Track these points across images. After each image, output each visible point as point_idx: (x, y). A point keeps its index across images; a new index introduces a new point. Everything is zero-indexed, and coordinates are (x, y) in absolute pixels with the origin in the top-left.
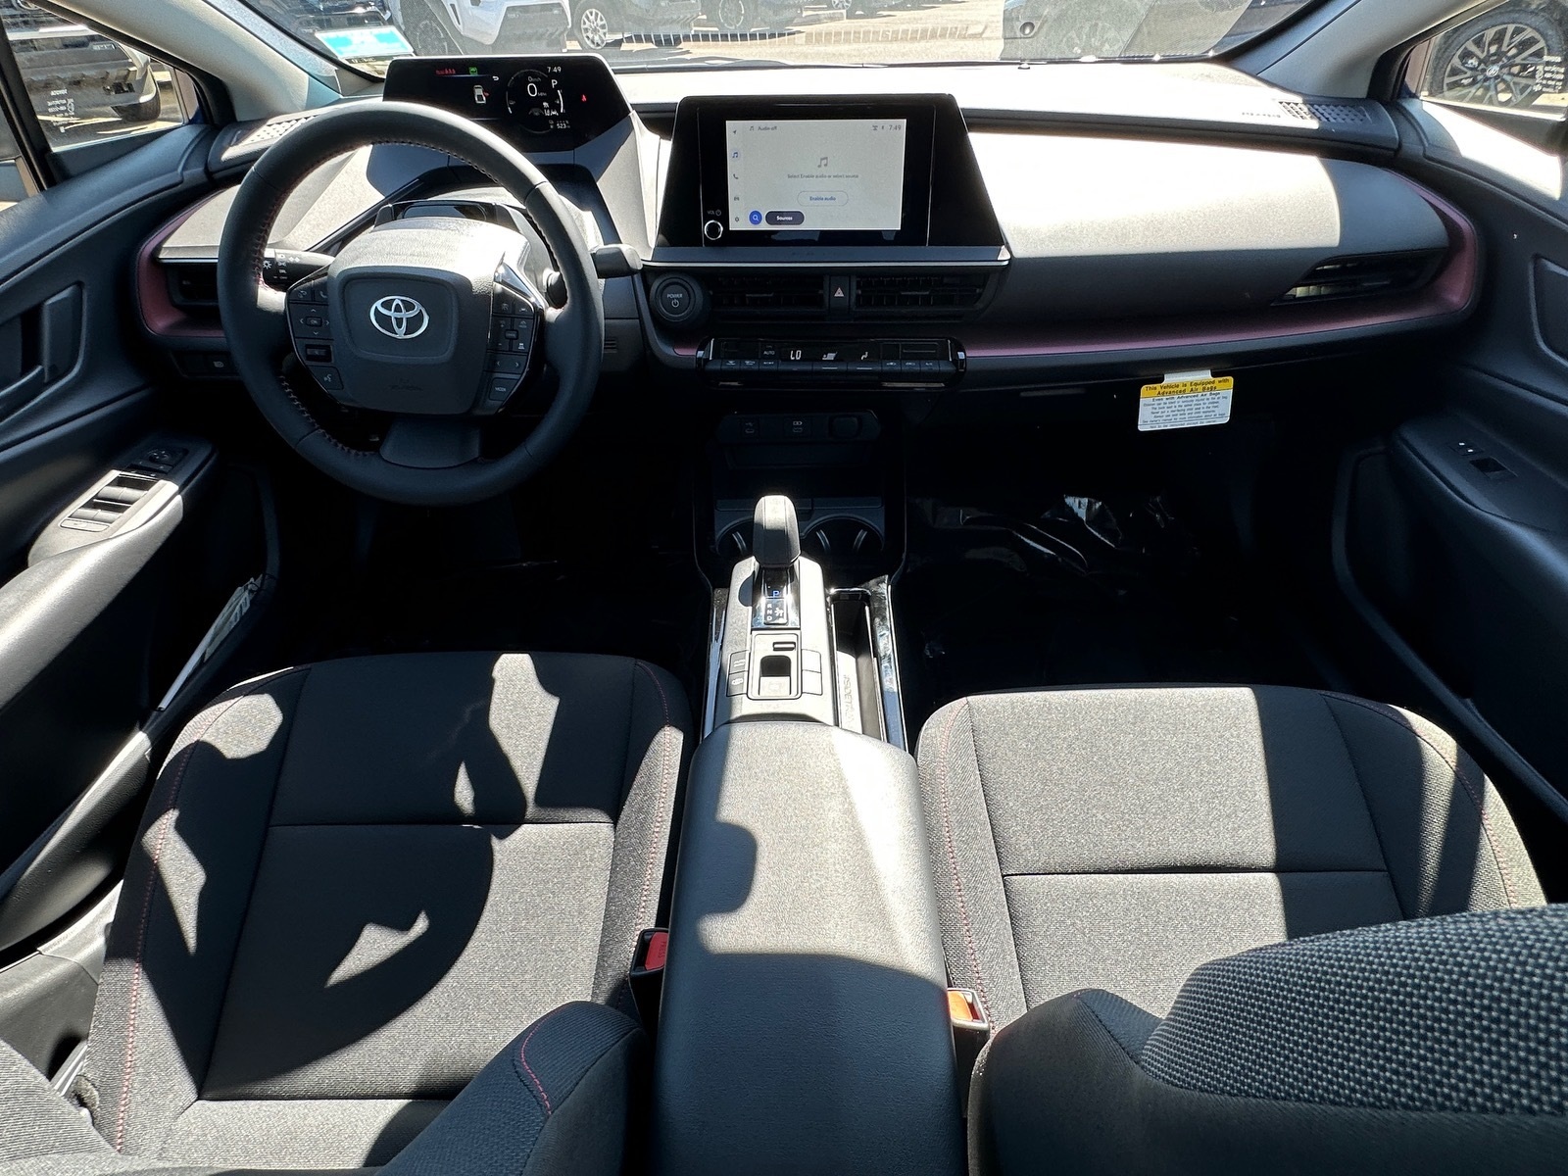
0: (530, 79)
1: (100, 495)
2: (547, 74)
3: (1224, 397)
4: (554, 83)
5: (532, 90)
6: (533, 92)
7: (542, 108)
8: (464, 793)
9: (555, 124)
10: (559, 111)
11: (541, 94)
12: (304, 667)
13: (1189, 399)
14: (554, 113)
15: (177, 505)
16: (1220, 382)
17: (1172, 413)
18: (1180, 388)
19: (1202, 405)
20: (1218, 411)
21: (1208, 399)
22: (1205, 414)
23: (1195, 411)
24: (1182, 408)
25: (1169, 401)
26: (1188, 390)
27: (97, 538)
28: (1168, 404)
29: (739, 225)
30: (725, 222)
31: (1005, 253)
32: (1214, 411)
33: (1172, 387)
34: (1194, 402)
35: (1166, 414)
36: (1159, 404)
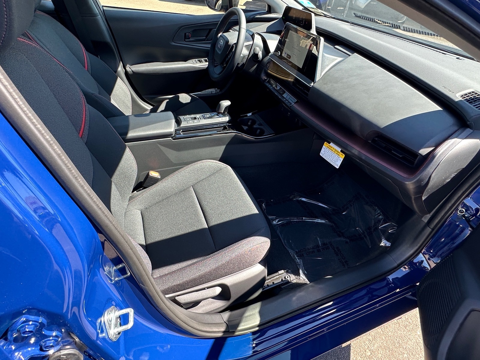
1: (201, 60)
3: (340, 160)
12: (199, 98)
13: (333, 154)
15: (206, 67)
16: (341, 154)
17: (327, 155)
18: (332, 149)
19: (334, 158)
20: (337, 163)
21: (336, 157)
22: (334, 161)
23: (332, 158)
24: (330, 155)
25: (328, 151)
26: (333, 151)
27: (193, 63)
28: (328, 152)
29: (283, 55)
30: (281, 53)
31: (312, 84)
32: (336, 162)
33: (331, 147)
34: (333, 156)
35: (326, 154)
36: (326, 150)
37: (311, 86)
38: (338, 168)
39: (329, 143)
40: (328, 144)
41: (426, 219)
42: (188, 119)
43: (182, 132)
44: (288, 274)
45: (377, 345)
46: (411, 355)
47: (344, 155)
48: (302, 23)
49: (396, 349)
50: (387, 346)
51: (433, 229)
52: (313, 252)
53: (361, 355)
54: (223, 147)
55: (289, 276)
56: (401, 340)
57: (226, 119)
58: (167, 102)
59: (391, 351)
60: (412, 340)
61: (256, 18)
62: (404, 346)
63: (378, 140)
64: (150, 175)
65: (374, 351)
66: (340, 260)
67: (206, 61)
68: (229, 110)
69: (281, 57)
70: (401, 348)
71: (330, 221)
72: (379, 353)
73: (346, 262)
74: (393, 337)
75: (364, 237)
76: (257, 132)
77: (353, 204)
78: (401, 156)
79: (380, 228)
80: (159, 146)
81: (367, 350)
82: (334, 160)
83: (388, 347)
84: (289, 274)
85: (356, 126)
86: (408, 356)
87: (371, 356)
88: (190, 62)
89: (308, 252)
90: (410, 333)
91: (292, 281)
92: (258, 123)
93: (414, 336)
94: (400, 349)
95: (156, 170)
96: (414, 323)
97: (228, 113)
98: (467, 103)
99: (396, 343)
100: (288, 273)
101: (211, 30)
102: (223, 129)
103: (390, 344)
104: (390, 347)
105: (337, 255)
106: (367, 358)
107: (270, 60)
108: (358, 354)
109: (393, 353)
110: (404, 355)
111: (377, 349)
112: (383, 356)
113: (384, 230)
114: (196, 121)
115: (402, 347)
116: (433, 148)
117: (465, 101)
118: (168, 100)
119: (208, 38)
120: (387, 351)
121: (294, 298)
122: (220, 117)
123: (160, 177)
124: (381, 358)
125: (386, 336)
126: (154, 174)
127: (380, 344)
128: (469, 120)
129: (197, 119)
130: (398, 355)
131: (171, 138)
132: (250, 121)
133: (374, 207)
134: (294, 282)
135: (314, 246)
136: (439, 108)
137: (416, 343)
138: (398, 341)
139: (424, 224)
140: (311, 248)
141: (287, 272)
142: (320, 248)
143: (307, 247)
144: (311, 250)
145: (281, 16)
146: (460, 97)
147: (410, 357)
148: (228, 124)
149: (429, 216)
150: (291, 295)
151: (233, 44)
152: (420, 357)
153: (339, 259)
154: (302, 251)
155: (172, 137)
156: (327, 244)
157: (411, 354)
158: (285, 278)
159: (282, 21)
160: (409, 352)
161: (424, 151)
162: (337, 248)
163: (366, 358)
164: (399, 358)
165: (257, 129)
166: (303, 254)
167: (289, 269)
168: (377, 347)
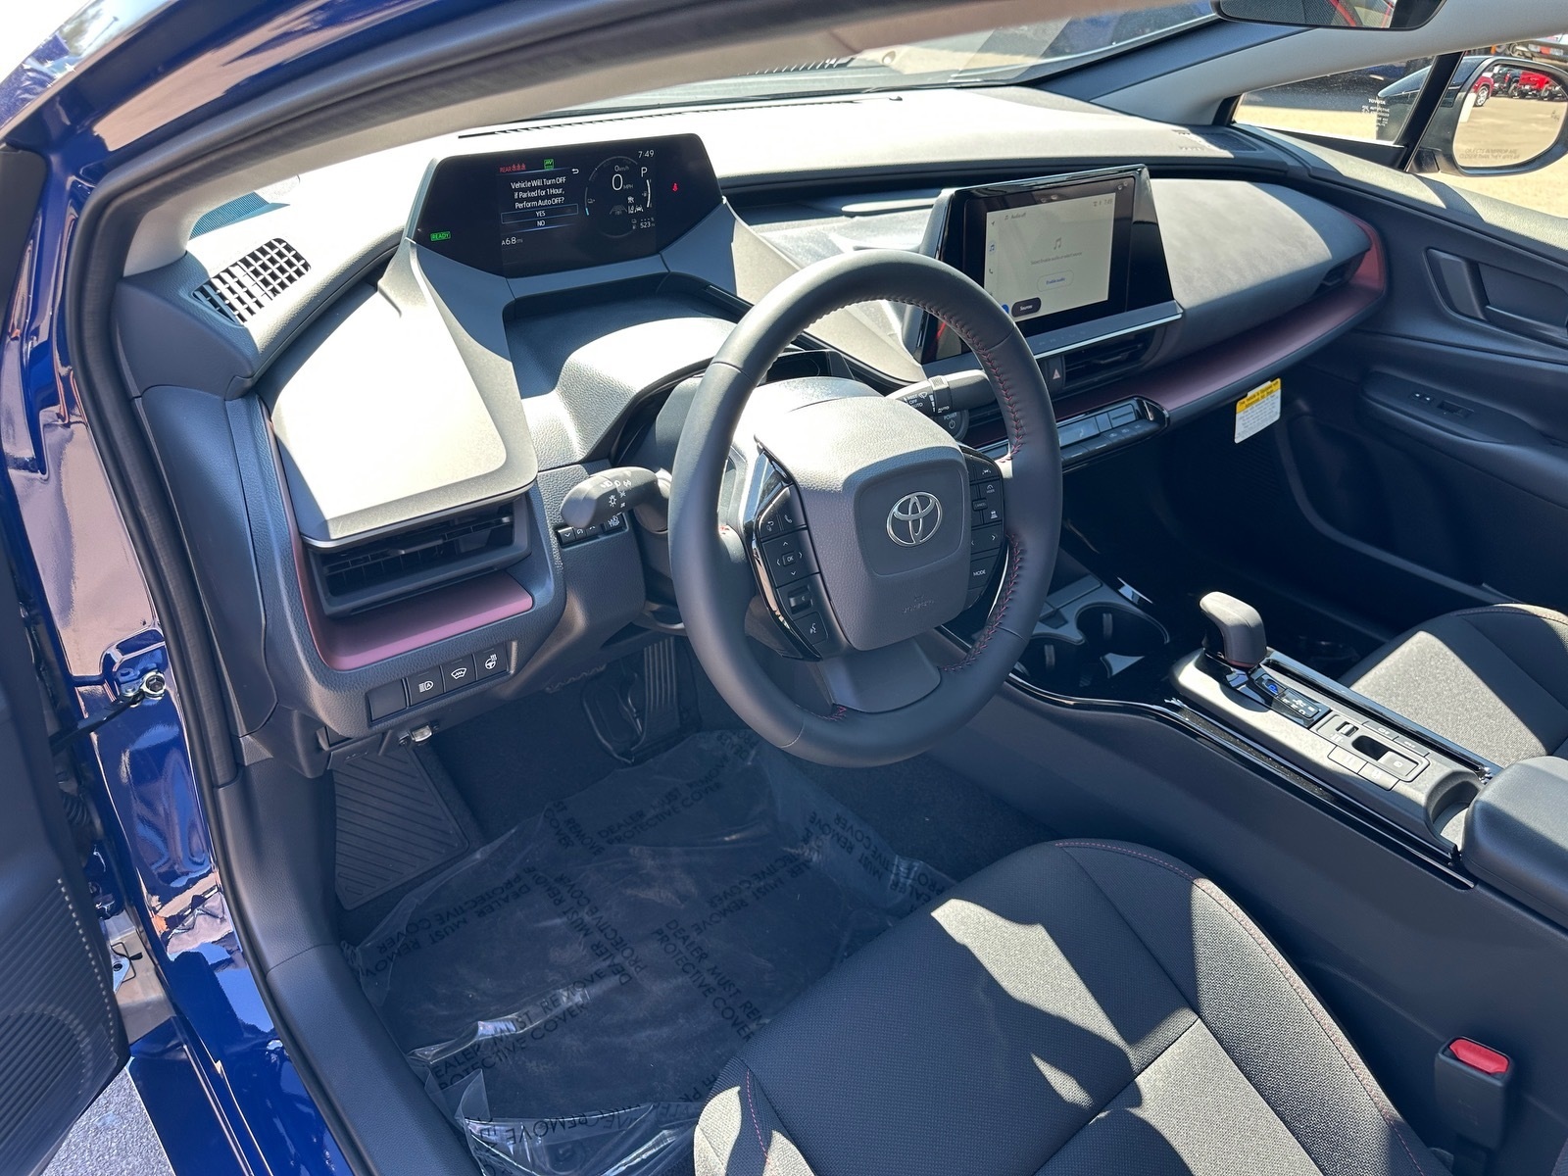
0: (617, 168)
2: (637, 160)
3: (1277, 397)
4: (644, 170)
5: (618, 182)
6: (618, 185)
7: (627, 205)
8: (1067, 1087)
9: (638, 225)
10: (644, 207)
11: (627, 187)
13: (1261, 405)
14: (639, 209)
16: (1274, 384)
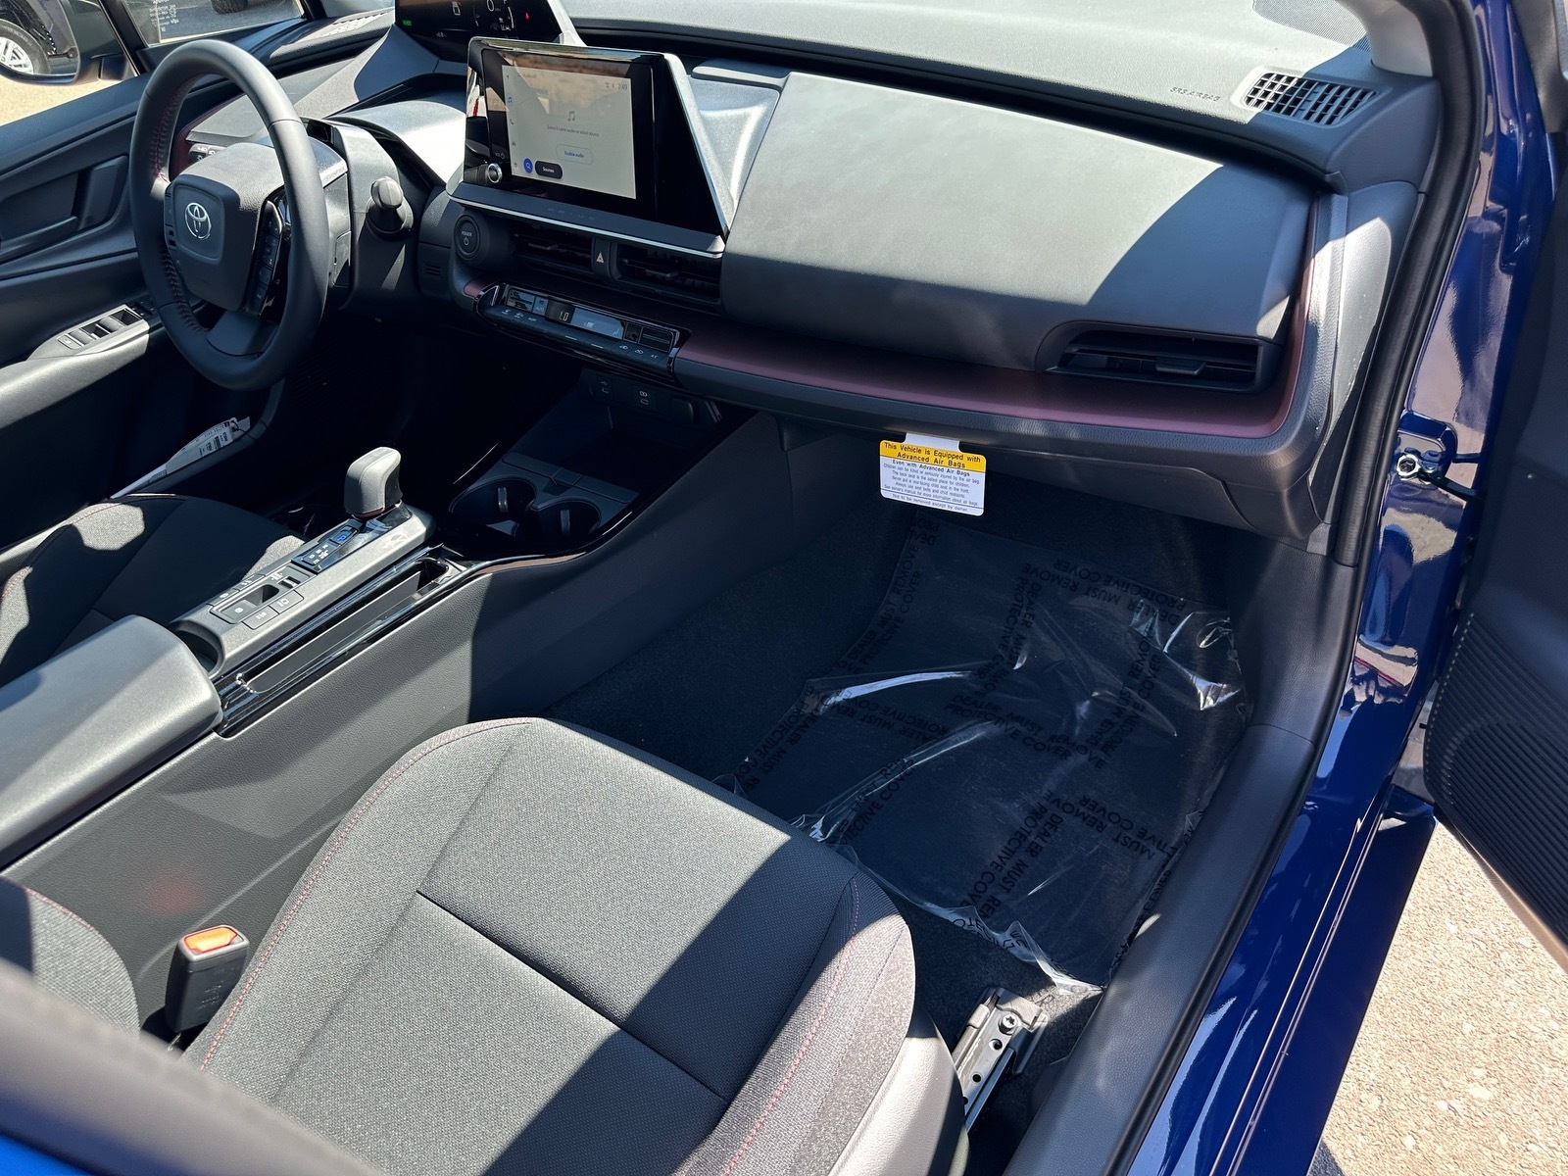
1: (102, 322)
3: (974, 481)
6: (491, 7)
7: (499, 23)
10: (510, 26)
11: (497, 9)
12: (182, 497)
13: (934, 472)
14: (507, 28)
15: (143, 342)
16: (969, 459)
17: (915, 485)
18: (923, 455)
19: (948, 485)
20: (968, 497)
21: (955, 478)
22: (952, 497)
23: (940, 489)
24: (927, 481)
25: (909, 468)
26: (932, 460)
27: (70, 352)
28: (909, 473)
29: (518, 171)
30: (506, 167)
31: (719, 245)
32: (963, 496)
33: (913, 450)
34: (939, 478)
35: (908, 484)
36: (901, 469)
37: (720, 256)
38: (979, 512)
39: (901, 438)
40: (895, 443)
41: (1319, 543)
42: (239, 610)
43: (246, 678)
44: (1003, 1007)
45: (1376, 1055)
46: (1478, 1015)
47: (983, 459)
48: (508, 23)
49: (1432, 1025)
50: (1404, 1036)
51: (1357, 566)
52: (1020, 866)
53: (1358, 1124)
54: (462, 657)
55: (1012, 1011)
56: (1425, 988)
57: (413, 528)
58: (28, 583)
59: (1424, 1046)
60: (1452, 965)
61: (277, 57)
62: (1446, 1000)
63: (1080, 351)
64: (195, 958)
65: (1382, 1080)
66: (1121, 840)
67: (126, 319)
68: (407, 487)
69: (510, 184)
70: (1443, 1014)
71: (998, 720)
72: (1400, 1076)
73: (1142, 834)
74: (1399, 994)
75: (1138, 712)
76: (563, 525)
77: (1033, 616)
78: (1196, 372)
79: (1165, 650)
80: (172, 799)
81: (1364, 1096)
82: (953, 491)
83: (1409, 1036)
84: (1008, 1006)
85: (985, 335)
86: (1476, 1023)
87: (1385, 1108)
88: (50, 353)
89: (1004, 879)
90: (1432, 946)
91: (1037, 1025)
92: (540, 485)
93: (1448, 949)
94: (1442, 1017)
95: (204, 920)
96: (1421, 904)
97: (407, 501)
98: (1280, 115)
99: (1420, 1007)
100: (1004, 1003)
101: (84, 176)
102: (423, 582)
103: (1408, 1023)
104: (1415, 1032)
105: (1101, 828)
106: (1379, 1120)
107: (462, 212)
108: (1346, 1128)
109: (1432, 1045)
110: (1464, 1030)
111: (1385, 1067)
112: (1415, 1079)
113: (1184, 651)
114: (280, 601)
115: (1443, 1008)
116: (1286, 302)
117: (1270, 113)
118: (26, 571)
119: (86, 213)
120: (1415, 1053)
121: (1101, 1083)
122: (382, 534)
123: (246, 942)
124: (1416, 1091)
125: (1380, 1007)
126: (206, 944)
127: (1383, 1043)
128: (1328, 168)
129: (281, 587)
130: (1449, 1042)
131: (214, 735)
132: (502, 492)
133: (1107, 589)
134: (1045, 1024)
135: (1009, 843)
136: (1213, 166)
137: (1467, 965)
138: (1421, 997)
139: (1319, 561)
140: (1003, 855)
141: (997, 1002)
142: (1031, 838)
143: (990, 861)
144: (1009, 865)
145: (390, 19)
146: (1244, 103)
147: (1483, 1024)
148: (428, 549)
149: (1323, 530)
150: (1080, 1077)
151: (265, 203)
152: (1504, 1004)
153: (1116, 840)
154: (981, 887)
155: (216, 729)
156: (1044, 810)
157: (1476, 1011)
158: (1003, 1029)
159: (404, 35)
160: (1468, 1008)
161: (1269, 325)
162: (1085, 801)
163: (1375, 1124)
164: (1458, 1051)
165: (556, 509)
166: (993, 899)
167: (997, 986)
168: (1381, 1061)
